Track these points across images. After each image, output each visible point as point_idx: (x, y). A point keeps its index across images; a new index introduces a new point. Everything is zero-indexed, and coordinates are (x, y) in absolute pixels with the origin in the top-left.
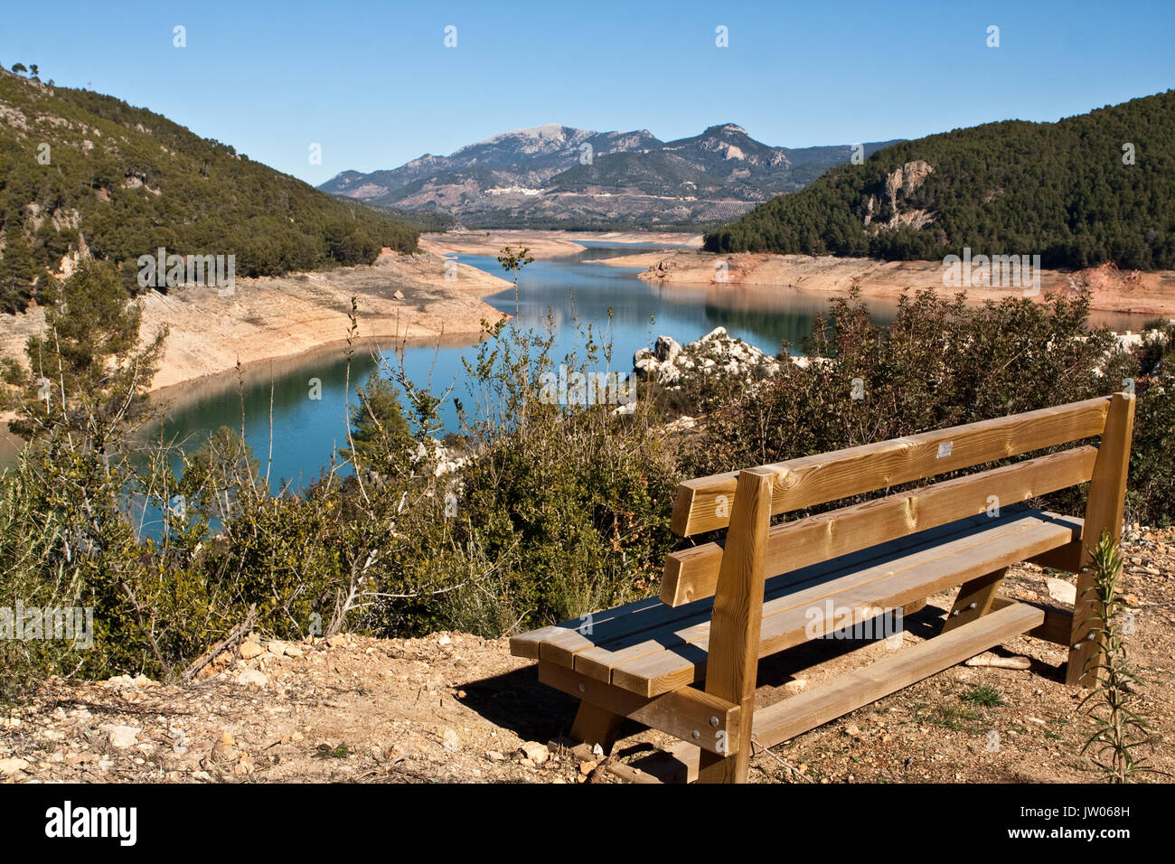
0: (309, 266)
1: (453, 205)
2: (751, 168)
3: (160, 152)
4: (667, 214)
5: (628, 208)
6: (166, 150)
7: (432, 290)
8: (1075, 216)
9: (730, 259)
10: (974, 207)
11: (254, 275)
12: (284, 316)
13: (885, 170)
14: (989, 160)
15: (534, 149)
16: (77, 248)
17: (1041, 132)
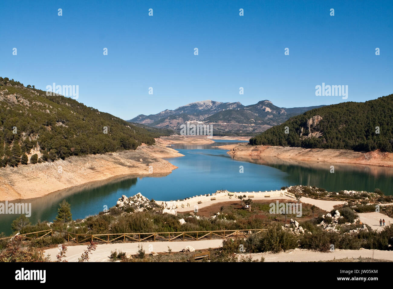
0: (114, 150)
1: (175, 126)
2: (273, 115)
3: (70, 113)
4: (245, 130)
5: (232, 128)
6: (73, 112)
7: (153, 158)
8: (368, 134)
9: (256, 147)
10: (335, 131)
11: (94, 153)
12: (102, 167)
13: (307, 118)
14: (341, 115)
15: (202, 108)
16: (36, 146)
17: (358, 106)
